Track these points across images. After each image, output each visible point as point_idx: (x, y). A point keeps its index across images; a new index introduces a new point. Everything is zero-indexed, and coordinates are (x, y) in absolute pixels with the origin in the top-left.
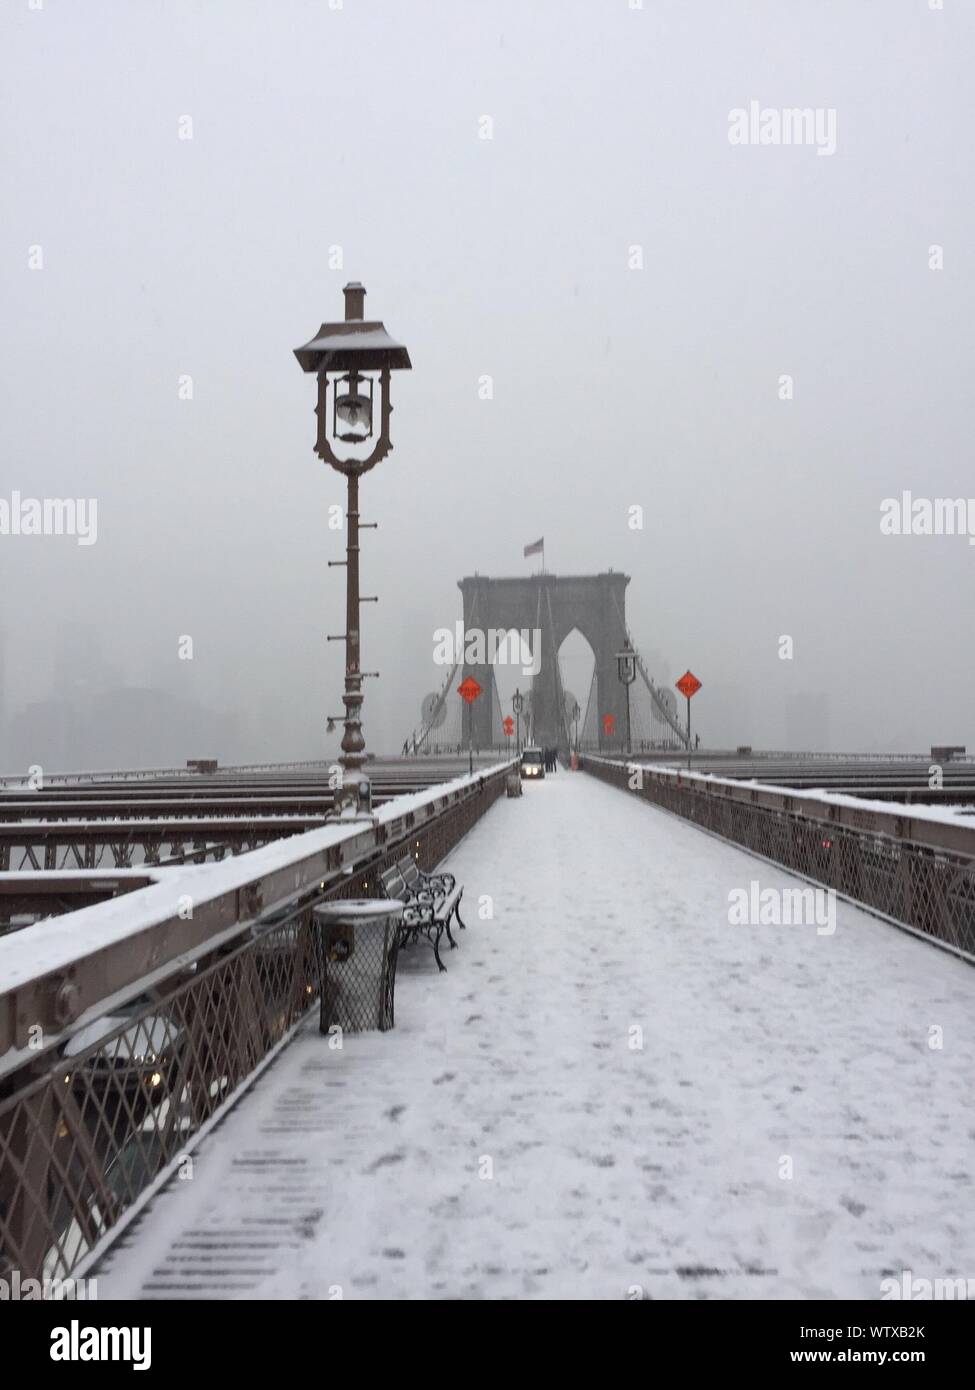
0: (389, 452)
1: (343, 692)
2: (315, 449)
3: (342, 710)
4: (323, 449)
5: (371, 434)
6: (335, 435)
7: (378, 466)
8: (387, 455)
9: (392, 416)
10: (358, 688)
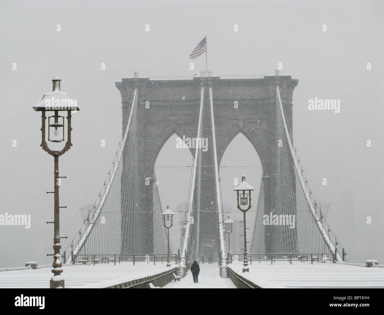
0: (71, 147)
1: (53, 244)
2: (41, 146)
3: (53, 252)
4: (44, 145)
5: (64, 140)
6: (49, 140)
7: (66, 152)
8: (70, 148)
9: (72, 132)
10: (59, 242)
